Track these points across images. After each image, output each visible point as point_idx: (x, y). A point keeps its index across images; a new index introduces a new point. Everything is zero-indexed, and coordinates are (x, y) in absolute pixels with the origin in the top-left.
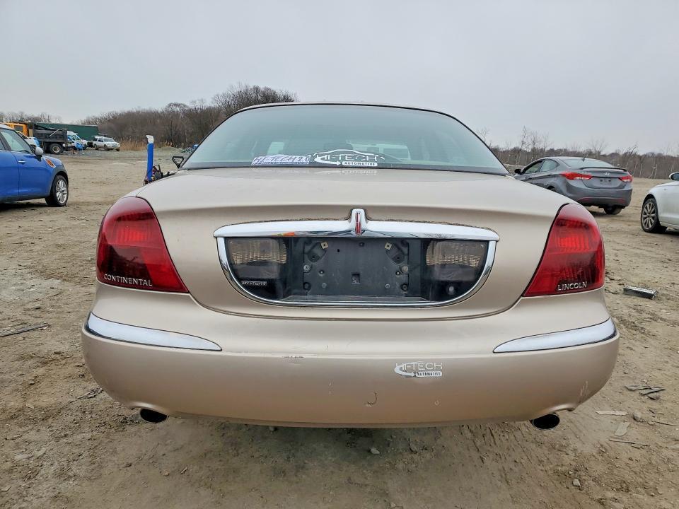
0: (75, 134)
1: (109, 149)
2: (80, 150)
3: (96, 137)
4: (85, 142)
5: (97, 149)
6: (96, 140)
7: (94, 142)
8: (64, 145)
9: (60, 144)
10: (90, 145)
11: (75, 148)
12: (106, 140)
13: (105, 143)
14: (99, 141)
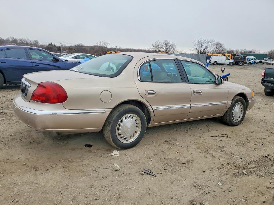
0: (254, 57)
1: (268, 64)
2: (253, 64)
3: (264, 58)
4: (258, 61)
5: (264, 64)
6: (264, 60)
7: (263, 61)
8: (245, 62)
9: (243, 62)
10: (261, 62)
11: (251, 63)
12: (268, 60)
13: (267, 61)
14: (265, 60)
